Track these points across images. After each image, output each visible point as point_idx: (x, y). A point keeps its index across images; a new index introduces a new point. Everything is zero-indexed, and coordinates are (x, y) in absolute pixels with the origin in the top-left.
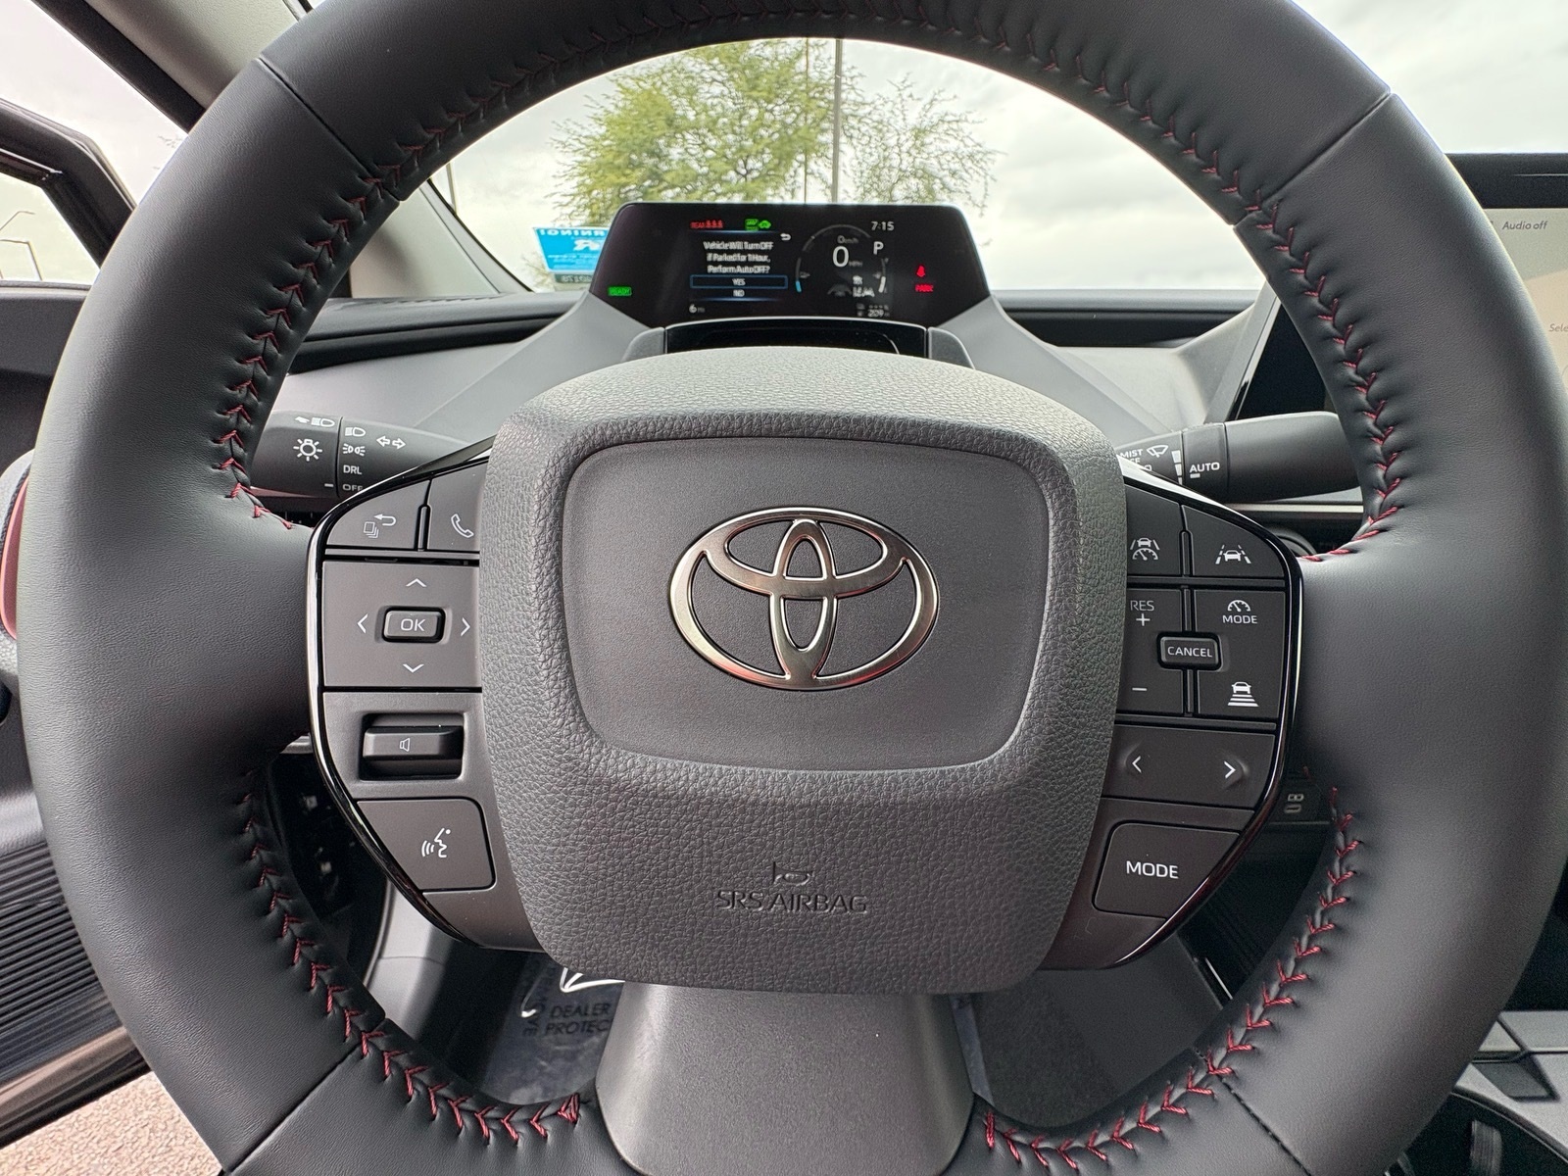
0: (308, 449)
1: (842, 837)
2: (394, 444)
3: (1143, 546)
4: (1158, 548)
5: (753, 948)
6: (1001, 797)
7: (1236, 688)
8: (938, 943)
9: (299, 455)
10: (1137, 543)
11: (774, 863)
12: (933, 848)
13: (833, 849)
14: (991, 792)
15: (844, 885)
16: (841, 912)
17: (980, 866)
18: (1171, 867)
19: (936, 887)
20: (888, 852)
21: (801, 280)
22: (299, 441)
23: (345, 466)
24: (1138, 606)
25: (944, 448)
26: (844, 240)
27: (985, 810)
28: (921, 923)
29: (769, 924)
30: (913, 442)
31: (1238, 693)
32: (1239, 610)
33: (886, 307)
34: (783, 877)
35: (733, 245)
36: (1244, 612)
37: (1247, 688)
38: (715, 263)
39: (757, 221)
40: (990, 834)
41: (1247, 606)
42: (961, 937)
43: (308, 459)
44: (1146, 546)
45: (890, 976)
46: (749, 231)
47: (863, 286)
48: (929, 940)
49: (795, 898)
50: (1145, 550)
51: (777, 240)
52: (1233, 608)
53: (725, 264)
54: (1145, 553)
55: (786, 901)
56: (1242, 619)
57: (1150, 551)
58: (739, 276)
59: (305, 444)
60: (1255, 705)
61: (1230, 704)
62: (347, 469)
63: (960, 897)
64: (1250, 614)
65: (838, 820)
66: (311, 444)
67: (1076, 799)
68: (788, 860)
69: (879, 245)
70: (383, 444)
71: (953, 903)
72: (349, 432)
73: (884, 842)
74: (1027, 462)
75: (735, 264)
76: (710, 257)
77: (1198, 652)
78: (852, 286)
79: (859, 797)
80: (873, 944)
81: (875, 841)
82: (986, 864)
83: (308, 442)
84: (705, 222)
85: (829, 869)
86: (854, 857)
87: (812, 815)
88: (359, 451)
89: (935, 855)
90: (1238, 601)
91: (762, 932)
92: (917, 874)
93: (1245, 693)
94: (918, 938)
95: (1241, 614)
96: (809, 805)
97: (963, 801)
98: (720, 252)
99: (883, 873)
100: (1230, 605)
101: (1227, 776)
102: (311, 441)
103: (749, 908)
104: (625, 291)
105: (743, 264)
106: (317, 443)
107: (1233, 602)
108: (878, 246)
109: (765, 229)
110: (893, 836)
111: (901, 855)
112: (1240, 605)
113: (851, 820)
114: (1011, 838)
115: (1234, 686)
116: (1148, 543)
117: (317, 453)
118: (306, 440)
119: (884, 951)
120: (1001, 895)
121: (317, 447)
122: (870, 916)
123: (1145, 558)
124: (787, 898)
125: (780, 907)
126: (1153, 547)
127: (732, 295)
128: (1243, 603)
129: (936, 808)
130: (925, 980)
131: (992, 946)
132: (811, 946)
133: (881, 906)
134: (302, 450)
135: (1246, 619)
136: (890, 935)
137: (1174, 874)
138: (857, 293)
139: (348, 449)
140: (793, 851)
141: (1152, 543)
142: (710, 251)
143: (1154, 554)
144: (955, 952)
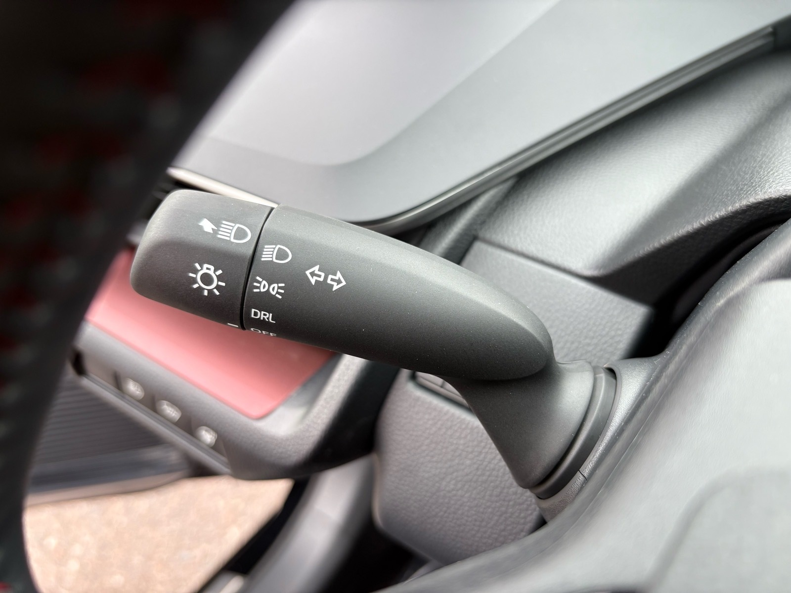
0: (207, 279)
2: (329, 281)
9: (195, 286)
22: (197, 265)
23: (253, 310)
43: (206, 293)
59: (204, 271)
62: (256, 314)
66: (211, 272)
70: (313, 280)
72: (268, 254)
83: (208, 269)
88: (275, 290)
102: (212, 268)
106: (219, 272)
117: (218, 287)
118: (206, 266)
121: (220, 278)
134: (199, 280)
139: (262, 286)
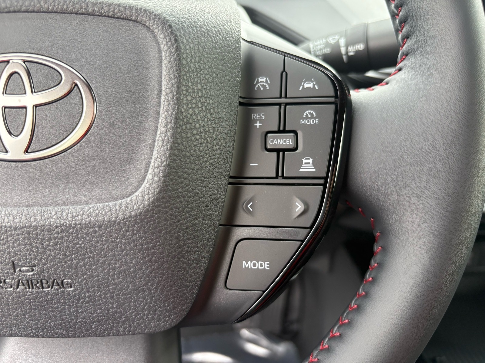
1: (48, 245)
3: (261, 82)
4: (269, 82)
5: (14, 312)
6: (136, 219)
7: (304, 161)
8: (118, 305)
10: (258, 80)
11: (13, 262)
12: (102, 250)
13: (44, 252)
14: (130, 216)
15: (55, 273)
16: (57, 289)
17: (131, 260)
18: (266, 263)
19: (109, 273)
20: (76, 253)
24: (256, 117)
25: (98, 15)
27: (128, 227)
28: (105, 294)
29: (19, 297)
30: (79, 12)
31: (306, 163)
32: (309, 116)
34: (20, 270)
36: (312, 117)
37: (310, 161)
40: (134, 241)
41: (314, 113)
42: (130, 302)
44: (263, 82)
45: (97, 326)
48: (112, 303)
49: (30, 282)
50: (262, 83)
52: (307, 115)
54: (263, 86)
55: (25, 284)
56: (311, 122)
57: (265, 84)
60: (314, 170)
61: (301, 170)
63: (124, 278)
64: (315, 118)
65: (44, 235)
67: (195, 222)
68: (20, 260)
71: (121, 282)
73: (73, 247)
74: (148, 23)
77: (285, 142)
79: (55, 222)
80: (81, 307)
81: (68, 247)
82: (135, 258)
85: (45, 264)
86: (57, 257)
87: (28, 233)
89: (104, 254)
90: (309, 111)
91: (17, 302)
92: (96, 265)
93: (309, 163)
94: (106, 302)
95: (311, 118)
96: (25, 227)
97: (115, 222)
99: (77, 265)
100: (305, 114)
101: (297, 210)
103: (6, 288)
107: (307, 112)
110: (77, 244)
111: (84, 254)
112: (310, 113)
113: (52, 235)
114: (147, 243)
115: (303, 160)
116: (264, 80)
119: (88, 311)
120: (147, 276)
122: (74, 291)
123: (262, 89)
124: (25, 282)
125: (22, 287)
126: (266, 81)
128: (312, 112)
129: (100, 226)
130: (117, 327)
131: (150, 306)
132: (47, 310)
133: (80, 285)
135: (313, 121)
136: (89, 301)
137: (267, 267)
140: (22, 254)
141: (266, 80)
143: (267, 86)
144: (130, 310)
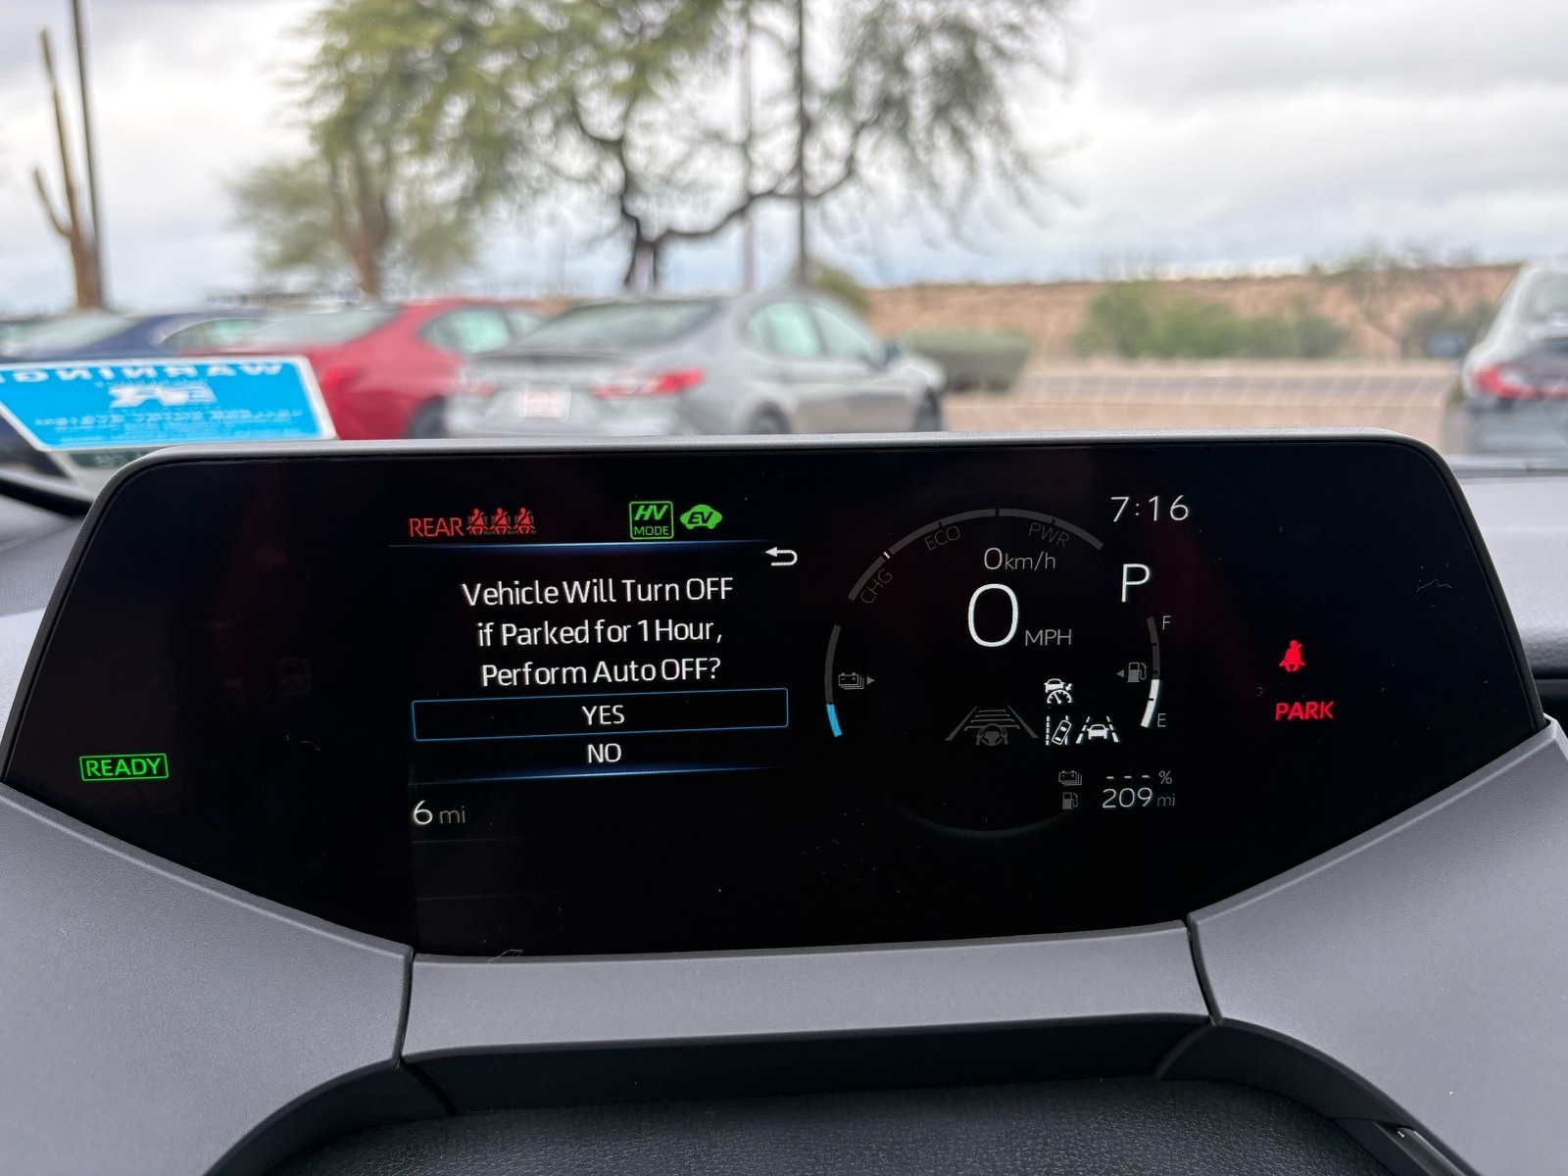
21: (843, 701)
26: (1004, 561)
33: (1166, 777)
35: (576, 592)
38: (509, 656)
39: (668, 505)
46: (638, 540)
47: (1079, 711)
51: (745, 565)
53: (543, 655)
58: (604, 692)
69: (1136, 574)
75: (587, 655)
76: (485, 634)
78: (1037, 709)
84: (465, 515)
98: (527, 616)
104: (145, 766)
105: (617, 655)
108: (1132, 577)
109: (701, 533)
127: (579, 761)
138: (1058, 736)
142: (483, 612)
